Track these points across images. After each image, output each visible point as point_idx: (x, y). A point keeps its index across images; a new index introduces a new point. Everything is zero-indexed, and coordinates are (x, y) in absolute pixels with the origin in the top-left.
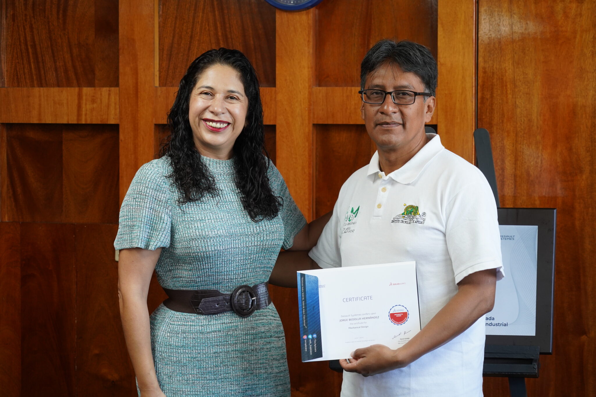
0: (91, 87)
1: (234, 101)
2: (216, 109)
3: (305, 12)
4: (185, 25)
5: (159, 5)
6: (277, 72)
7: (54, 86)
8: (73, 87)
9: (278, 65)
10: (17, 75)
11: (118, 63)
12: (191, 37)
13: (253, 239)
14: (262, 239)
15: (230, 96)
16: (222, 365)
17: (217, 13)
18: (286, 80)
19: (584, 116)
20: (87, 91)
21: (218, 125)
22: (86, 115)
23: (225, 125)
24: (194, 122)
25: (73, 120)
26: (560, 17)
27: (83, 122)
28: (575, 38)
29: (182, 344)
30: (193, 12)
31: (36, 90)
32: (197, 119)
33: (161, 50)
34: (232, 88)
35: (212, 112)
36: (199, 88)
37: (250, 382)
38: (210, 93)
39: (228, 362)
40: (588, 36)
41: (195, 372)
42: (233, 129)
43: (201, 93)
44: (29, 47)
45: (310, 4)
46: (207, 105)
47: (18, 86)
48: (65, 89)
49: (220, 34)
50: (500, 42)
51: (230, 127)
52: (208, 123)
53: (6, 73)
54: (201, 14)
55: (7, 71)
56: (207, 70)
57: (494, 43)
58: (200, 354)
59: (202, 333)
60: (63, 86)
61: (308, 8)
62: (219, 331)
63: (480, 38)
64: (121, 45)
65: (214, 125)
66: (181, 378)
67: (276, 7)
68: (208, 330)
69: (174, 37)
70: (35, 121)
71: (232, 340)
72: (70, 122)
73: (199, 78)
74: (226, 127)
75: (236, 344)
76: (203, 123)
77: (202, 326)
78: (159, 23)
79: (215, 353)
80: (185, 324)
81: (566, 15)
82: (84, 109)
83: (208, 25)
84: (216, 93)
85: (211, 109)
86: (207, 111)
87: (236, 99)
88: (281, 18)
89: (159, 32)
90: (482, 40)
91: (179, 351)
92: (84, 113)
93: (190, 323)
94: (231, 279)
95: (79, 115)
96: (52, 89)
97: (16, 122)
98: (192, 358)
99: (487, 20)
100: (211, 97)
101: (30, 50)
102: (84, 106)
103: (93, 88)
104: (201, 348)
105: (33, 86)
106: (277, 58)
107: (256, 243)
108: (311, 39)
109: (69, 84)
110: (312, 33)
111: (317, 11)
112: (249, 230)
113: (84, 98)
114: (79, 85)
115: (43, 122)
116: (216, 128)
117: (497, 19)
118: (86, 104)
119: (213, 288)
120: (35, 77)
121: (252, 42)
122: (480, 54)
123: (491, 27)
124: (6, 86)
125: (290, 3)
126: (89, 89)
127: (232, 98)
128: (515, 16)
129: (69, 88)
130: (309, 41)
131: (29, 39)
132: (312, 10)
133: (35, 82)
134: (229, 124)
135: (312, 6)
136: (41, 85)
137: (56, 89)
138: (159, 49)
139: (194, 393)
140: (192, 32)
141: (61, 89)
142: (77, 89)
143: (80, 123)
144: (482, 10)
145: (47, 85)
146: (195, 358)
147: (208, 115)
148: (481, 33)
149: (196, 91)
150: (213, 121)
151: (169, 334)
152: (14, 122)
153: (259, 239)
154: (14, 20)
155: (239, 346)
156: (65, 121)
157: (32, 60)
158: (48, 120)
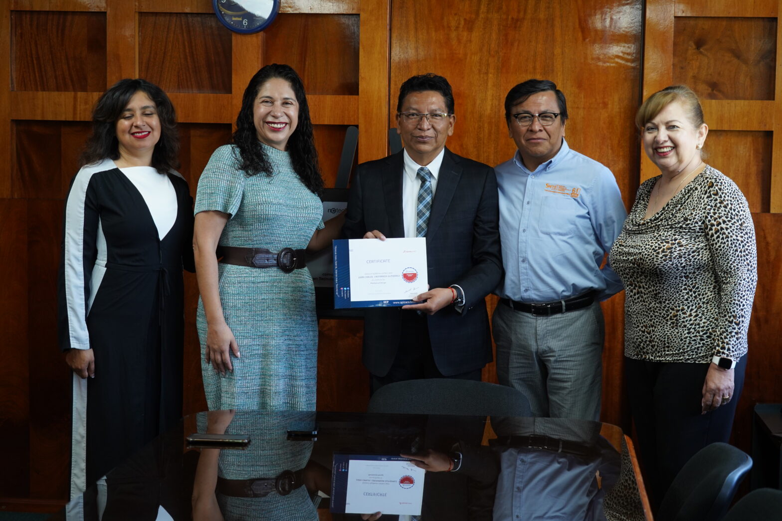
0: (83, 91)
1: (289, 106)
2: (276, 113)
3: (255, 35)
4: (160, 43)
5: (139, 27)
6: (233, 82)
7: (54, 91)
8: (69, 91)
9: (233, 76)
10: (25, 82)
11: (106, 73)
12: (164, 53)
13: (302, 211)
14: (309, 212)
15: (285, 103)
16: (268, 309)
17: (185, 34)
18: (240, 88)
19: (472, 120)
20: (80, 94)
21: (279, 126)
22: (80, 113)
23: (284, 125)
24: (259, 125)
25: (70, 118)
26: (454, 42)
27: (78, 120)
28: (466, 59)
29: (238, 292)
30: (166, 33)
31: (40, 93)
32: (262, 123)
33: (140, 63)
34: (286, 96)
35: (273, 116)
36: (260, 98)
37: (288, 325)
38: (270, 101)
39: (272, 307)
40: (475, 57)
41: (247, 315)
42: (290, 127)
43: (263, 102)
44: (34, 59)
45: (259, 29)
46: (268, 111)
47: (25, 90)
48: (63, 93)
49: (187, 51)
50: (407, 61)
51: (288, 126)
52: (270, 125)
53: (15, 79)
54: (172, 35)
55: (16, 78)
56: (265, 83)
57: (403, 62)
58: (251, 299)
59: (253, 283)
60: (61, 91)
61: (258, 32)
62: (267, 282)
63: (392, 58)
64: (108, 58)
65: (275, 126)
66: (236, 320)
67: (232, 31)
68: (258, 281)
69: (150, 53)
70: (39, 118)
71: (276, 290)
72: (67, 120)
73: (260, 90)
74: (284, 127)
75: (279, 293)
76: (266, 125)
77: (254, 277)
78: (139, 41)
79: (263, 299)
80: (241, 275)
81: (459, 41)
82: (78, 109)
83: (178, 44)
84: (274, 101)
85: (272, 114)
86: (269, 115)
87: (290, 104)
88: (236, 40)
89: (139, 48)
90: (393, 60)
91: (235, 298)
92: (78, 112)
93: (244, 275)
94: (281, 241)
95: (75, 114)
96: (53, 93)
97: (24, 119)
98: (245, 303)
99: (398, 44)
100: (270, 104)
101: (35, 62)
102: (78, 106)
103: (86, 93)
104: (253, 295)
105: (37, 90)
106: (233, 71)
107: (304, 215)
108: (260, 56)
109: (66, 89)
110: (260, 51)
111: (265, 34)
112: (300, 204)
113: (79, 100)
114: (75, 90)
115: (46, 119)
116: (276, 128)
117: (405, 43)
118: (80, 105)
119: (265, 247)
120: (39, 83)
121: (213, 58)
122: (392, 70)
123: (401, 49)
124: (15, 90)
125: (244, 28)
126: (83, 93)
127: (287, 103)
128: (420, 41)
129: (66, 93)
130: (258, 58)
131: (34, 52)
132: (261, 34)
133: (39, 87)
134: (286, 124)
135: (261, 31)
136: (43, 90)
137: (56, 93)
138: (139, 63)
139: (246, 331)
140: (165, 49)
141: (60, 93)
142: (73, 93)
143: (75, 120)
144: (394, 36)
145: (49, 90)
146: (248, 303)
147: (270, 119)
148: (393, 54)
149: (257, 101)
150: (274, 123)
151: (227, 285)
152: (22, 119)
153: (307, 212)
154: (21, 38)
155: (281, 296)
156: (63, 119)
157: (36, 70)
158: (50, 117)
